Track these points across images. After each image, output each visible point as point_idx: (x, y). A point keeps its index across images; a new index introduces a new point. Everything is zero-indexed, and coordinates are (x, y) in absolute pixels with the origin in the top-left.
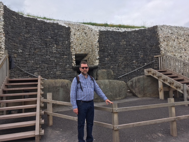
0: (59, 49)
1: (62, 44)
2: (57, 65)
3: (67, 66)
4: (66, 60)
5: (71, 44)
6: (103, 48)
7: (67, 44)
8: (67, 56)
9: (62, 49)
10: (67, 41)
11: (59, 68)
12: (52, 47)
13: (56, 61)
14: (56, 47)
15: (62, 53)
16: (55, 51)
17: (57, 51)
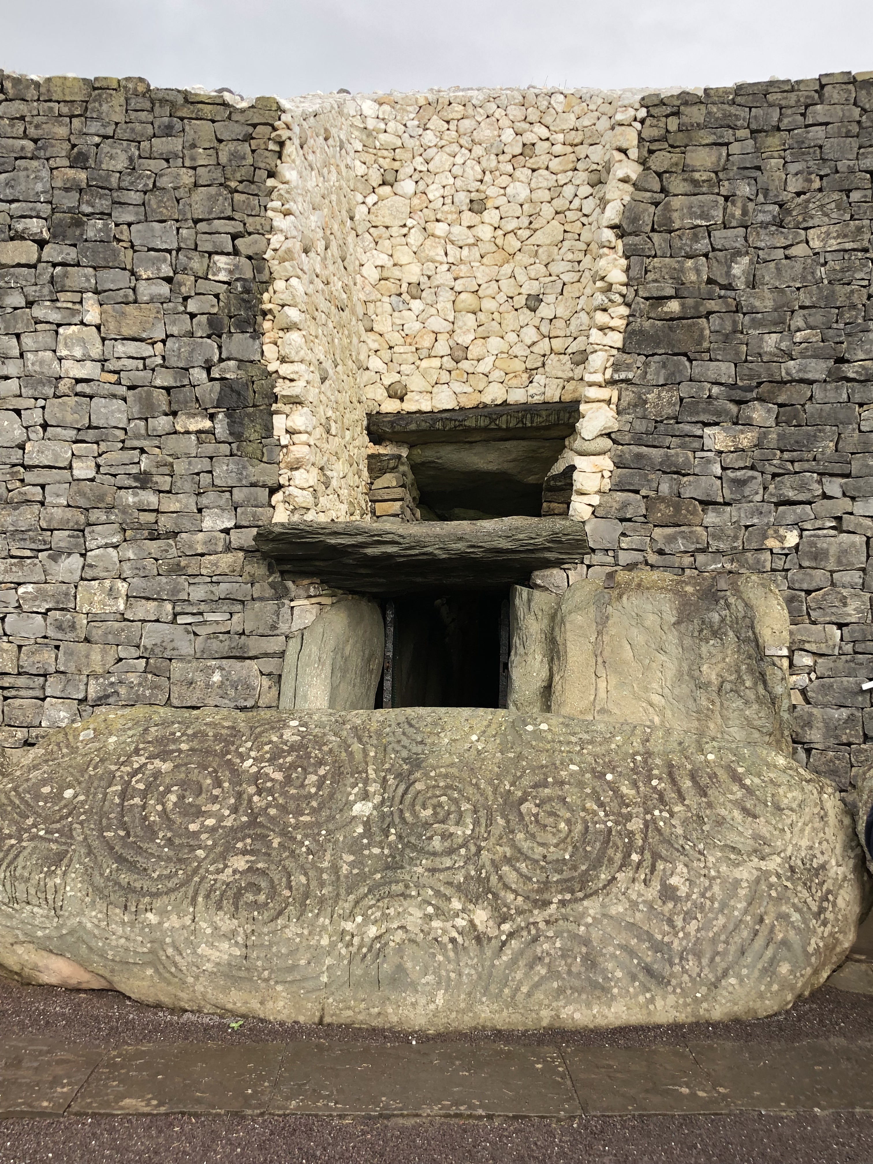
0: (132, 348)
1: (165, 289)
2: (95, 515)
3: (207, 524)
4: (205, 464)
5: (279, 285)
6: (674, 306)
7: (228, 283)
8: (212, 417)
9: (160, 345)
10: (230, 249)
11: (116, 547)
12: (59, 325)
13: (91, 474)
14: (98, 327)
15: (158, 382)
16: (83, 367)
17: (109, 366)
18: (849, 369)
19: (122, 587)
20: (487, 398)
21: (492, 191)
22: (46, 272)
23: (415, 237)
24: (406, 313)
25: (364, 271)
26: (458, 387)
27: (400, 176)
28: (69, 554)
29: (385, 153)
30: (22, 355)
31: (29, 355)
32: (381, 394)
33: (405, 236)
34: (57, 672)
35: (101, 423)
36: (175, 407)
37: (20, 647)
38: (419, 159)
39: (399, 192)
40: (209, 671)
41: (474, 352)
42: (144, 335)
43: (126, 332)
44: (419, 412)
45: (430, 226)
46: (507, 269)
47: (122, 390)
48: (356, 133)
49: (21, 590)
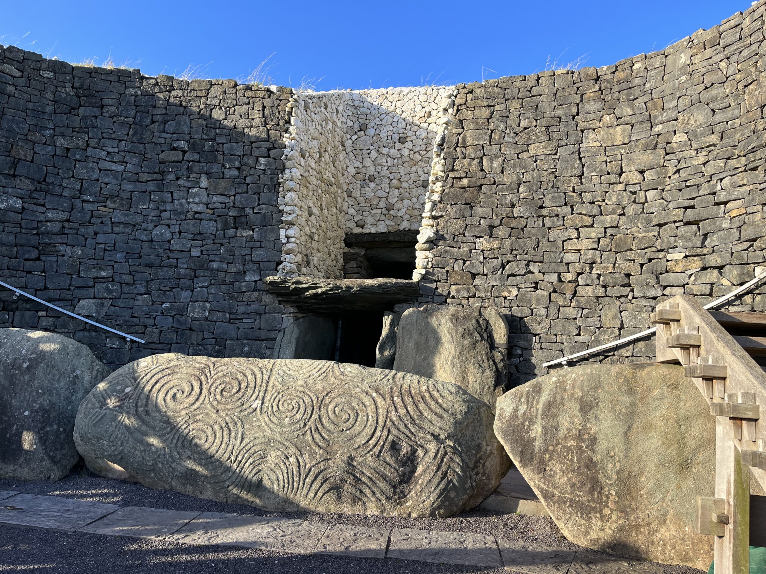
0: (220, 199)
1: (236, 173)
3: (248, 278)
4: (249, 251)
5: (287, 171)
7: (265, 170)
8: (253, 231)
9: (232, 198)
10: (266, 155)
11: (207, 288)
12: (190, 188)
13: (198, 254)
14: (206, 189)
15: (231, 214)
16: (199, 207)
17: (210, 206)
18: (544, 212)
19: (208, 305)
20: (401, 228)
21: (409, 133)
22: (185, 165)
23: (374, 154)
24: (367, 189)
25: (348, 170)
26: (388, 222)
27: (368, 127)
28: (186, 290)
29: (362, 117)
30: (172, 202)
31: (176, 201)
32: (352, 225)
33: (369, 154)
34: (177, 343)
35: (204, 232)
36: (237, 225)
37: (161, 331)
38: (378, 119)
39: (367, 133)
40: (243, 345)
41: (397, 206)
42: (226, 193)
43: (218, 192)
44: (370, 233)
45: (380, 149)
46: (414, 169)
47: (214, 217)
48: (349, 108)
49: (164, 305)
